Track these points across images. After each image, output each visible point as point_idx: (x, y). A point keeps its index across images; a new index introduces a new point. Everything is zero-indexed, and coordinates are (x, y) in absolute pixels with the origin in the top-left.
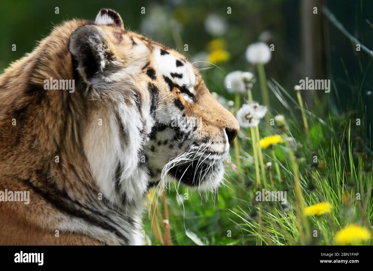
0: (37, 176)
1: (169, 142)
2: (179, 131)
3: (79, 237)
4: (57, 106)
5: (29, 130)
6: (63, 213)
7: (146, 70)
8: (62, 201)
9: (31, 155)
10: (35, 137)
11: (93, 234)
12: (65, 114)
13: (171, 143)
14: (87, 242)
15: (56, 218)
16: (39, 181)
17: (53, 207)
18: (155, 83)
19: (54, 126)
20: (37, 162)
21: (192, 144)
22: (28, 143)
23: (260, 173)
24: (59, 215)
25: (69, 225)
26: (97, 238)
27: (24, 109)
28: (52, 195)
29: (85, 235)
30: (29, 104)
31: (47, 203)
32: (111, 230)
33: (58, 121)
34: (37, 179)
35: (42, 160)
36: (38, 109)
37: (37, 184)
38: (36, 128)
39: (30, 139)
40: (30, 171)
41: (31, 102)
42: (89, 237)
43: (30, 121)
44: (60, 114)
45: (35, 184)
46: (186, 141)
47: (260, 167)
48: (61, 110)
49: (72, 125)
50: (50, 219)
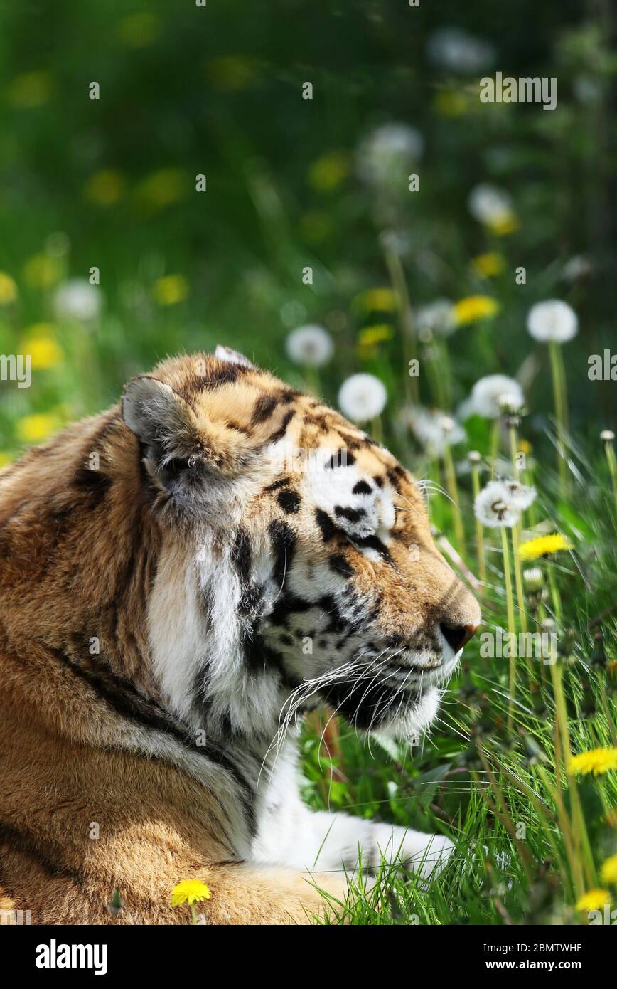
0: (75, 644)
1: (317, 634)
2: (338, 618)
3: (164, 770)
4: (119, 524)
5: (68, 554)
6: (130, 721)
7: (276, 492)
8: (128, 698)
9: (66, 602)
10: (75, 569)
11: (192, 768)
12: (132, 544)
13: (322, 637)
14: (177, 782)
15: (117, 731)
16: (81, 657)
17: (110, 708)
18: (291, 521)
19: (108, 561)
20: (74, 619)
21: (364, 646)
22: (62, 576)
23: (517, 614)
24: (123, 725)
25: (144, 742)
26: (199, 777)
27: (65, 513)
28: (107, 683)
29: (175, 767)
30: (75, 506)
31: (99, 697)
32: (226, 766)
33: (118, 554)
34: (75, 650)
35: (83, 615)
36: (88, 520)
37: (78, 661)
38: (80, 554)
39: (66, 569)
40: (62, 634)
41: (80, 502)
42: (184, 773)
43: (71, 538)
44: (122, 541)
45: (73, 659)
46: (351, 639)
47: (516, 602)
48: (127, 533)
49: (143, 568)
50: (107, 731)
